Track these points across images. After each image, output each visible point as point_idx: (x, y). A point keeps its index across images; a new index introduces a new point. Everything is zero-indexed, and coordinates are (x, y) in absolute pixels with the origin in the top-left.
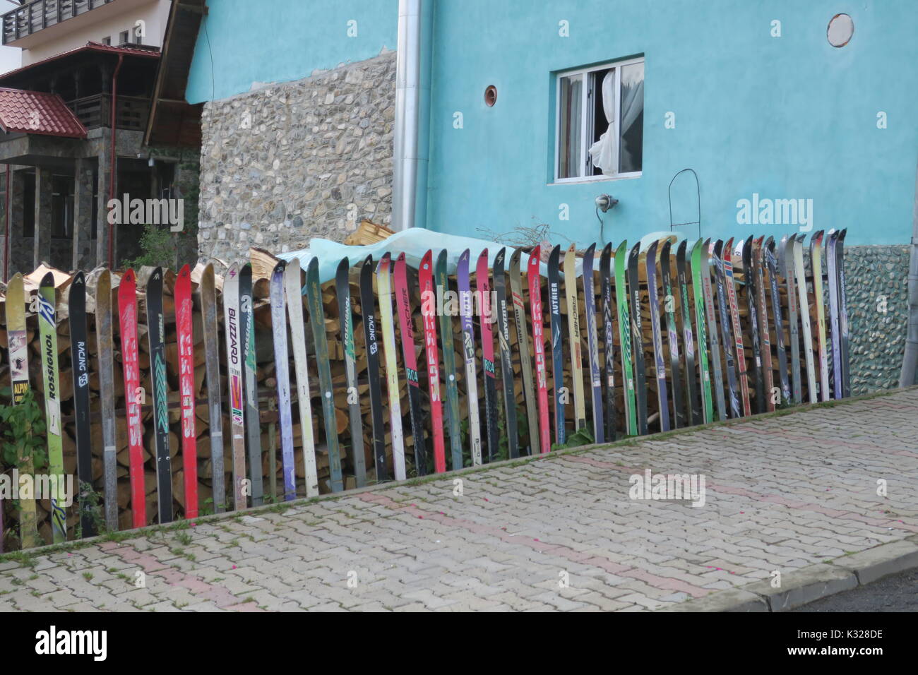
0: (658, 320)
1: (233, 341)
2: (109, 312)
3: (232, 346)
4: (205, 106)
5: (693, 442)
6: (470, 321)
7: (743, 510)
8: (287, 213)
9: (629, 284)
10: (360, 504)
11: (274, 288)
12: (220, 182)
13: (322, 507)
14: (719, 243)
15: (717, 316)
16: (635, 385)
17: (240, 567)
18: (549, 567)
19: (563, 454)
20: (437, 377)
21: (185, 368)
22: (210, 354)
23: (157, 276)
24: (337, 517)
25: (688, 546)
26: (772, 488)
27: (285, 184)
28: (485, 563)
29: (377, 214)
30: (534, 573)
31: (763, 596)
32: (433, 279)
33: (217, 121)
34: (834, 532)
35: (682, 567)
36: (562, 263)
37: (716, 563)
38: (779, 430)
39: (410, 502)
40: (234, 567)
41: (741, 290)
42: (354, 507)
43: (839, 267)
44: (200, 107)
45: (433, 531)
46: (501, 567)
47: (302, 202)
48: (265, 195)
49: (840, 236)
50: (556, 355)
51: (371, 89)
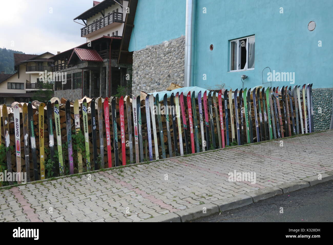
0: (256, 110)
1: (135, 117)
2: (101, 109)
3: (135, 118)
4: (134, 52)
5: (266, 145)
6: (201, 111)
7: (278, 164)
8: (156, 81)
9: (247, 100)
10: (170, 162)
11: (146, 102)
12: (138, 73)
13: (160, 162)
14: (274, 88)
15: (274, 109)
16: (249, 129)
17: (135, 179)
18: (220, 180)
19: (228, 148)
20: (192, 127)
21: (122, 124)
22: (129, 120)
23: (114, 99)
24: (163, 165)
25: (261, 174)
26: (288, 158)
27: (155, 73)
28: (203, 178)
29: (180, 81)
30: (216, 182)
31: (281, 189)
32: (191, 100)
33: (137, 56)
34: (304, 171)
35: (259, 180)
36: (228, 95)
37: (268, 179)
38: (292, 142)
39: (184, 161)
40: (134, 179)
41: (281, 102)
42: (168, 163)
43: (310, 95)
44: (132, 53)
45: (189, 169)
46: (207, 179)
47: (160, 78)
48: (150, 76)
49: (310, 86)
50: (226, 121)
51: (178, 46)
